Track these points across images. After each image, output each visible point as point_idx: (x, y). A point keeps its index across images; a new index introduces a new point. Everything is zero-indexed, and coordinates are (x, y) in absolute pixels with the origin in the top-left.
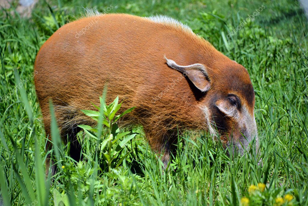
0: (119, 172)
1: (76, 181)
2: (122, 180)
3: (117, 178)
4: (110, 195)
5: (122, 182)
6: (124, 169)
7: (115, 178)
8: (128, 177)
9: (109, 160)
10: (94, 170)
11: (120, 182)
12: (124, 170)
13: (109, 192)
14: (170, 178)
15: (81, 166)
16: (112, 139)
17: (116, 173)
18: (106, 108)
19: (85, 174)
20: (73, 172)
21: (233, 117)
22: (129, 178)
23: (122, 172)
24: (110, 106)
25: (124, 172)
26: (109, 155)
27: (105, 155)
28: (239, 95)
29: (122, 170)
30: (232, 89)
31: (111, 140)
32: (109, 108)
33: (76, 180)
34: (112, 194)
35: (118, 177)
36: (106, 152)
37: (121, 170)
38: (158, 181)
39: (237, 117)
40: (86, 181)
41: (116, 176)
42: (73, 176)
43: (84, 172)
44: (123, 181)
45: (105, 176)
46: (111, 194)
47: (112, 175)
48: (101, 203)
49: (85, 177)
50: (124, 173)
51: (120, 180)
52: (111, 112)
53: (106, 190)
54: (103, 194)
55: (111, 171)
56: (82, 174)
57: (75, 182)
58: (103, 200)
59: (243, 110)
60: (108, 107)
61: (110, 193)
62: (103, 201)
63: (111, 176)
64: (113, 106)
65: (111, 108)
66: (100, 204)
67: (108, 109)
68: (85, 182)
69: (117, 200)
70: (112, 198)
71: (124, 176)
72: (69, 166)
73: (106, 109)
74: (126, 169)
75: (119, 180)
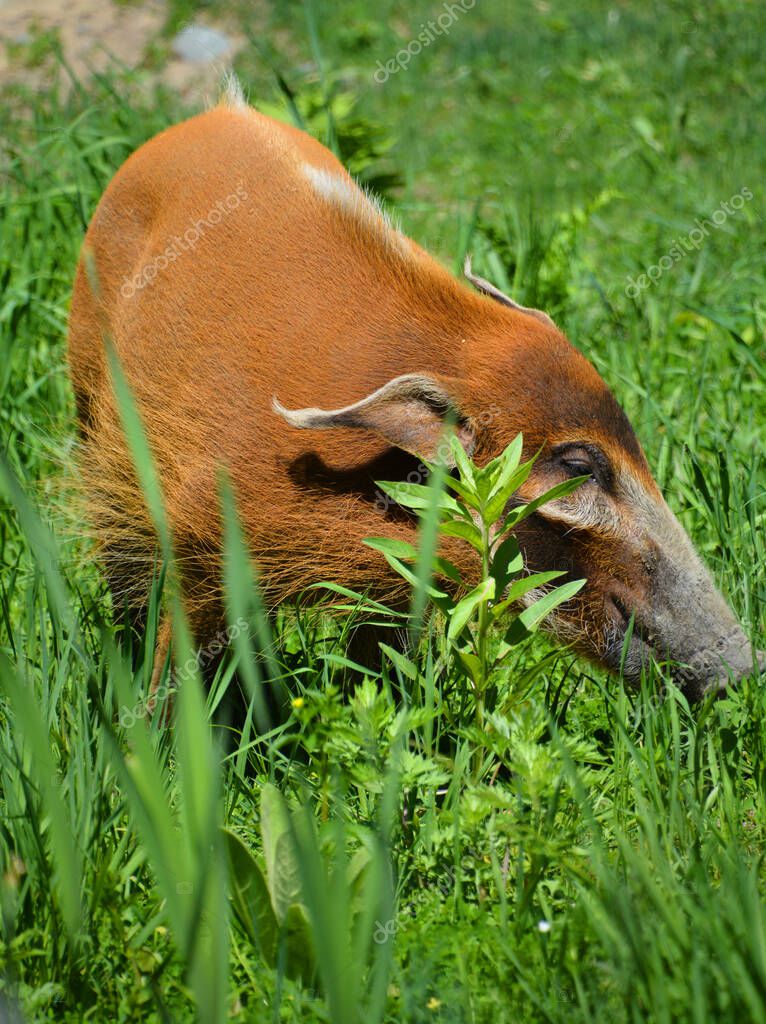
0: (515, 727)
1: (348, 755)
2: (524, 760)
3: (504, 751)
4: (475, 813)
5: (524, 767)
6: (536, 715)
7: (496, 749)
8: (549, 750)
9: (480, 676)
10: (417, 716)
11: (517, 766)
12: (534, 721)
13: (473, 803)
14: (711, 758)
15: (368, 699)
16: (493, 597)
17: (502, 731)
18: (474, 476)
19: (383, 729)
20: (335, 725)
21: (599, 524)
22: (553, 751)
23: (525, 729)
24: (490, 471)
25: (532, 727)
26: (481, 659)
27: (464, 658)
28: (594, 439)
29: (525, 721)
30: (562, 425)
31: (489, 600)
32: (484, 477)
33: (349, 750)
34: (485, 810)
35: (512, 746)
36: (466, 644)
37: (520, 722)
38: (663, 765)
39: (611, 523)
40: (385, 758)
41: (501, 743)
42: (339, 737)
43: (381, 720)
44: (531, 765)
45: (462, 741)
46: (481, 810)
47: (487, 739)
48: (442, 845)
49: (386, 740)
50: (532, 731)
51: (519, 759)
52: (492, 494)
53: (462, 793)
54: (449, 807)
55: (485, 721)
56: (373, 730)
57: (345, 759)
58: (449, 834)
59: (625, 487)
60: (479, 474)
61: (478, 808)
62: (449, 838)
63: (483, 741)
64: (500, 472)
65: (492, 477)
66: (437, 848)
67: (481, 482)
68: (382, 761)
69: (502, 834)
70: (484, 827)
71: (534, 746)
72: (321, 702)
73: (473, 482)
74: (541, 716)
75: (515, 759)
